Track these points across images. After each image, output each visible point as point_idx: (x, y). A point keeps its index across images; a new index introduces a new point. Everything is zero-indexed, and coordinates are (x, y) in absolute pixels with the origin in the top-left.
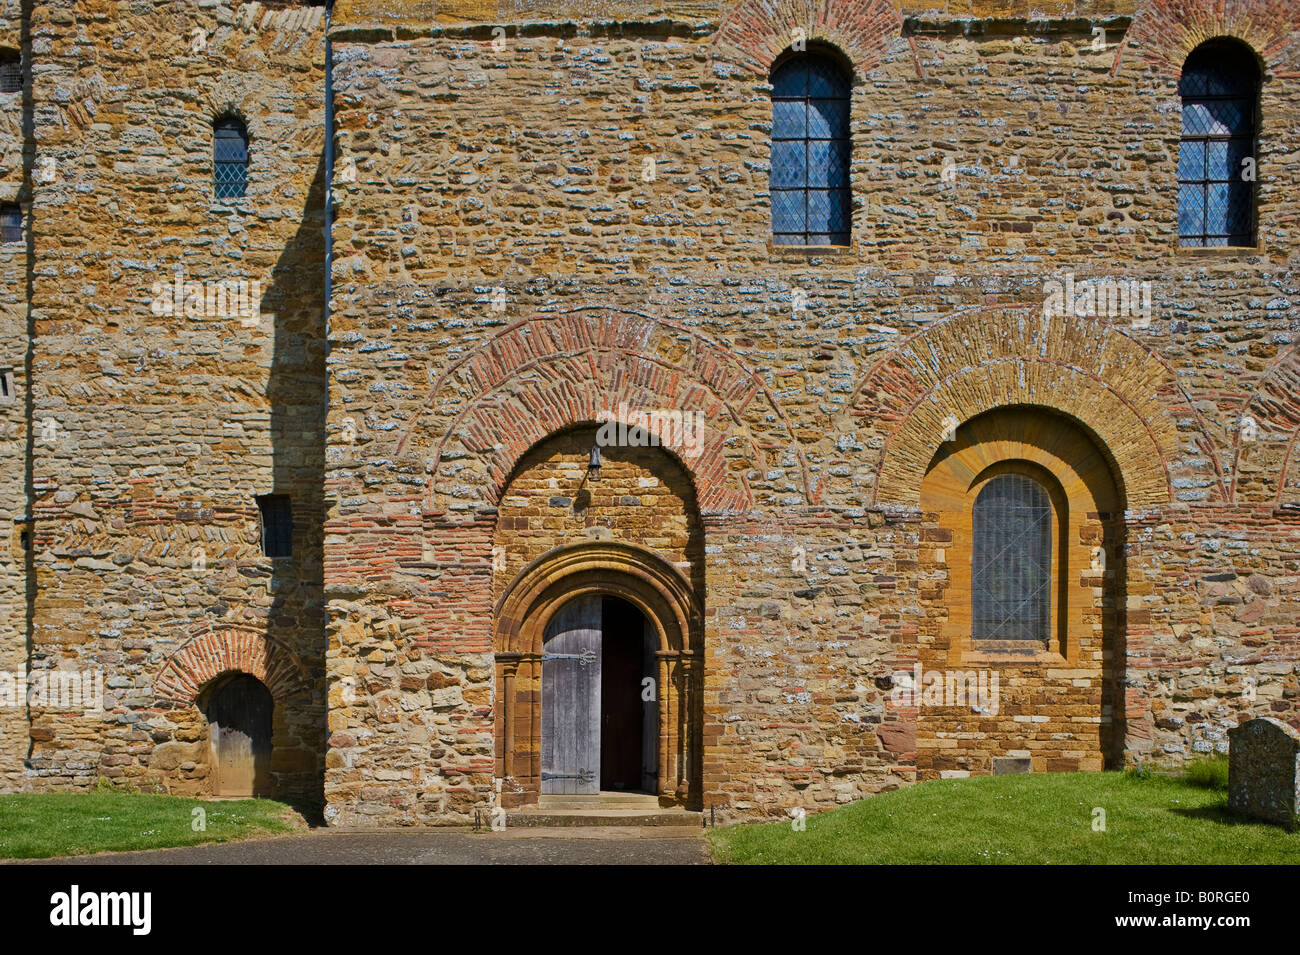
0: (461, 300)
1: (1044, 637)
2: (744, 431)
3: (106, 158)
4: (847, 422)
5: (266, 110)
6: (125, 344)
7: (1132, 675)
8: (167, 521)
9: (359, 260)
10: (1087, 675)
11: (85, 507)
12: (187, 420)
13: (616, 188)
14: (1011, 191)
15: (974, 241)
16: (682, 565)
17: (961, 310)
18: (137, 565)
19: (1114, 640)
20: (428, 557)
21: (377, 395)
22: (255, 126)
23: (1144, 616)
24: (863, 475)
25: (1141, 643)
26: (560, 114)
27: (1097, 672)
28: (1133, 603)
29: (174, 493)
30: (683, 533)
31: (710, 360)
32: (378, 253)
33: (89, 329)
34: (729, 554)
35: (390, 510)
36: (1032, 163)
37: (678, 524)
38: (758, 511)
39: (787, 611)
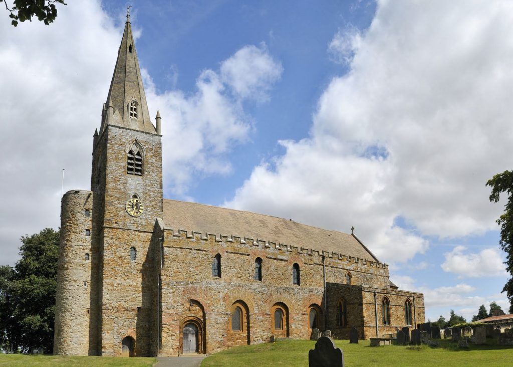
0: (179, 283)
1: (240, 329)
2: (210, 302)
3: (115, 252)
4: (222, 301)
5: (139, 247)
6: (118, 282)
7: (251, 334)
8: (124, 311)
9: (165, 277)
10: (245, 334)
11: (111, 308)
12: (127, 294)
13: (197, 270)
14: (239, 273)
15: (235, 279)
16: (202, 319)
17: (234, 287)
18: (119, 318)
19: (248, 330)
20: (176, 319)
21: (169, 296)
22: (137, 249)
23: (252, 327)
24: (224, 308)
25: (252, 330)
26: (191, 260)
27: (247, 334)
28: (251, 325)
29: (125, 306)
30: (202, 315)
31: (206, 292)
32: (167, 276)
33: (112, 279)
34: (209, 318)
35: (171, 312)
36: (241, 270)
37: (201, 314)
38: (212, 312)
39: (216, 326)
